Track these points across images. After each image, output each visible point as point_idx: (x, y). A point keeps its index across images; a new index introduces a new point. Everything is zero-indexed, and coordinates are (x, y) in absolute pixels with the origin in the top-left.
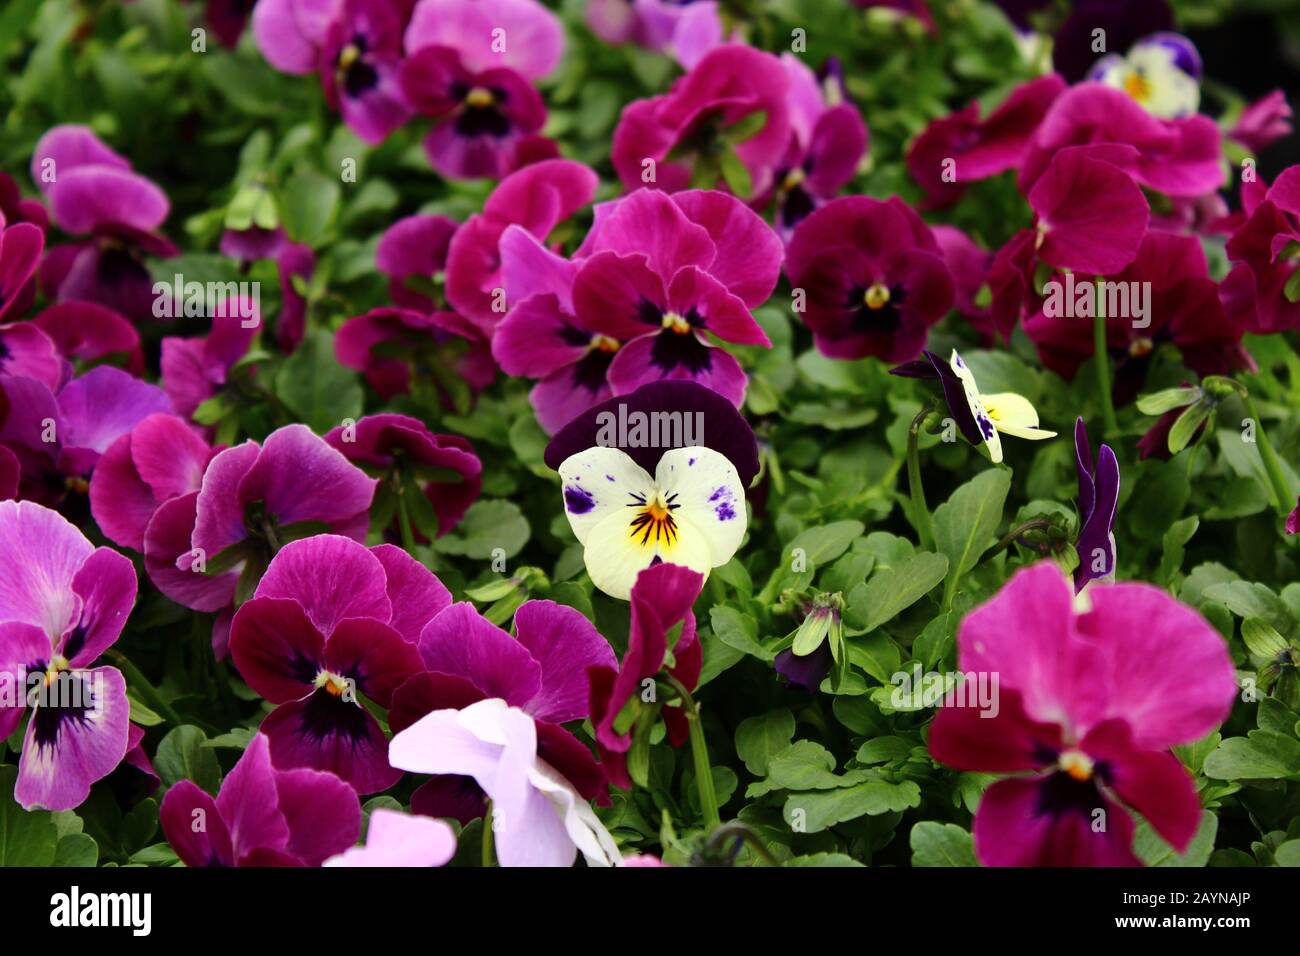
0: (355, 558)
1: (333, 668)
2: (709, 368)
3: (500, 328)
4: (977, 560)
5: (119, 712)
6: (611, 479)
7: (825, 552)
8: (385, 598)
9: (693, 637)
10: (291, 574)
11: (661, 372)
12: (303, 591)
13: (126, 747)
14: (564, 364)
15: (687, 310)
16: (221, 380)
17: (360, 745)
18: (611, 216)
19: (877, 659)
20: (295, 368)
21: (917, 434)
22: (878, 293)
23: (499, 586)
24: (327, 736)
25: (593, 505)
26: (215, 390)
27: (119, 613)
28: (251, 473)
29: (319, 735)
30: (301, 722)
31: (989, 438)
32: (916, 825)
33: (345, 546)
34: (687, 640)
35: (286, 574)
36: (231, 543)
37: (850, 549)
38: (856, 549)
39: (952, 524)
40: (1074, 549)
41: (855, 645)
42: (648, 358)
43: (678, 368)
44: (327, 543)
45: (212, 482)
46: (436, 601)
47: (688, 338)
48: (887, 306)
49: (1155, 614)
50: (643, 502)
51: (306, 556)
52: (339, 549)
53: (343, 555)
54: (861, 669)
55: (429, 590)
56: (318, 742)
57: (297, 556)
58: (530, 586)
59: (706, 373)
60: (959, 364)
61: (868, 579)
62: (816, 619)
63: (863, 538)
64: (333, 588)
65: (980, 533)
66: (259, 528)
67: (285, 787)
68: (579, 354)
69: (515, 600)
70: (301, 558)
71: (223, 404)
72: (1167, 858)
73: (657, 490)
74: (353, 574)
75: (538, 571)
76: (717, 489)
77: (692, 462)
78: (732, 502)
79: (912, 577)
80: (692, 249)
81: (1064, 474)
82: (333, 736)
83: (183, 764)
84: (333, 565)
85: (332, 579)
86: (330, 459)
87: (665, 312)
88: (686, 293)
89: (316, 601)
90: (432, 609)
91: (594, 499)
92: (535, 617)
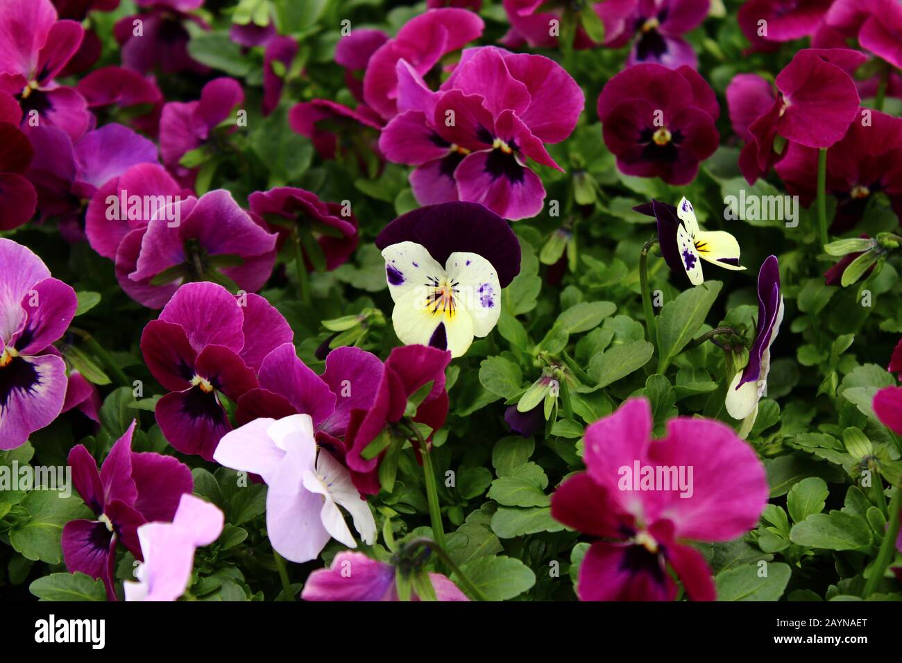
0: (225, 302)
1: (203, 375)
2: (522, 181)
3: (386, 131)
4: (681, 349)
5: (58, 384)
6: (416, 265)
7: (584, 324)
8: (240, 332)
9: (441, 391)
10: (184, 305)
11: (491, 178)
12: (190, 319)
13: (62, 408)
14: (433, 159)
15: (508, 139)
16: (204, 137)
17: (218, 428)
18: (469, 62)
19: (596, 412)
20: (268, 127)
21: (646, 256)
22: (663, 134)
23: (348, 320)
24: (198, 418)
25: (403, 281)
26: (199, 143)
27: (63, 320)
28: (187, 220)
29: (194, 416)
30: (183, 406)
31: (691, 269)
32: (578, 545)
33: (220, 292)
34: (437, 393)
35: (181, 305)
36: (173, 264)
37: (600, 325)
38: (605, 326)
39: (674, 317)
40: (748, 352)
41: (582, 399)
42: (484, 167)
43: (503, 177)
44: (209, 288)
45: (156, 226)
46: (282, 336)
47: (509, 157)
48: (669, 144)
49: (720, 444)
50: (437, 285)
51: (194, 295)
52: (216, 294)
53: (217, 299)
54: (581, 418)
55: (279, 327)
56: (192, 421)
57: (189, 294)
58: (371, 322)
59: (520, 184)
60: (684, 209)
61: (606, 350)
62: (541, 384)
63: (611, 318)
64: (209, 320)
65: (690, 328)
66: (191, 258)
67: (137, 463)
68: (445, 152)
69: (358, 331)
70: (191, 295)
71: (204, 153)
72: (752, 593)
73: (447, 277)
74: (223, 311)
75: (378, 313)
76: (483, 284)
77: (468, 263)
78: (492, 296)
79: (631, 356)
80: (514, 98)
81: (791, 277)
82: (203, 419)
83: (119, 414)
84: (210, 305)
85: (209, 313)
86: (241, 217)
87: (496, 138)
88: (507, 128)
89: (197, 327)
90: (278, 342)
91: (404, 276)
92: (344, 359)
